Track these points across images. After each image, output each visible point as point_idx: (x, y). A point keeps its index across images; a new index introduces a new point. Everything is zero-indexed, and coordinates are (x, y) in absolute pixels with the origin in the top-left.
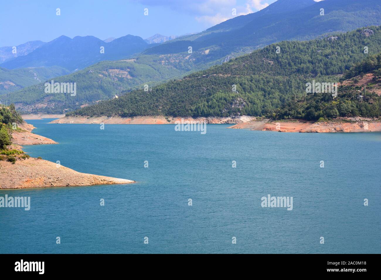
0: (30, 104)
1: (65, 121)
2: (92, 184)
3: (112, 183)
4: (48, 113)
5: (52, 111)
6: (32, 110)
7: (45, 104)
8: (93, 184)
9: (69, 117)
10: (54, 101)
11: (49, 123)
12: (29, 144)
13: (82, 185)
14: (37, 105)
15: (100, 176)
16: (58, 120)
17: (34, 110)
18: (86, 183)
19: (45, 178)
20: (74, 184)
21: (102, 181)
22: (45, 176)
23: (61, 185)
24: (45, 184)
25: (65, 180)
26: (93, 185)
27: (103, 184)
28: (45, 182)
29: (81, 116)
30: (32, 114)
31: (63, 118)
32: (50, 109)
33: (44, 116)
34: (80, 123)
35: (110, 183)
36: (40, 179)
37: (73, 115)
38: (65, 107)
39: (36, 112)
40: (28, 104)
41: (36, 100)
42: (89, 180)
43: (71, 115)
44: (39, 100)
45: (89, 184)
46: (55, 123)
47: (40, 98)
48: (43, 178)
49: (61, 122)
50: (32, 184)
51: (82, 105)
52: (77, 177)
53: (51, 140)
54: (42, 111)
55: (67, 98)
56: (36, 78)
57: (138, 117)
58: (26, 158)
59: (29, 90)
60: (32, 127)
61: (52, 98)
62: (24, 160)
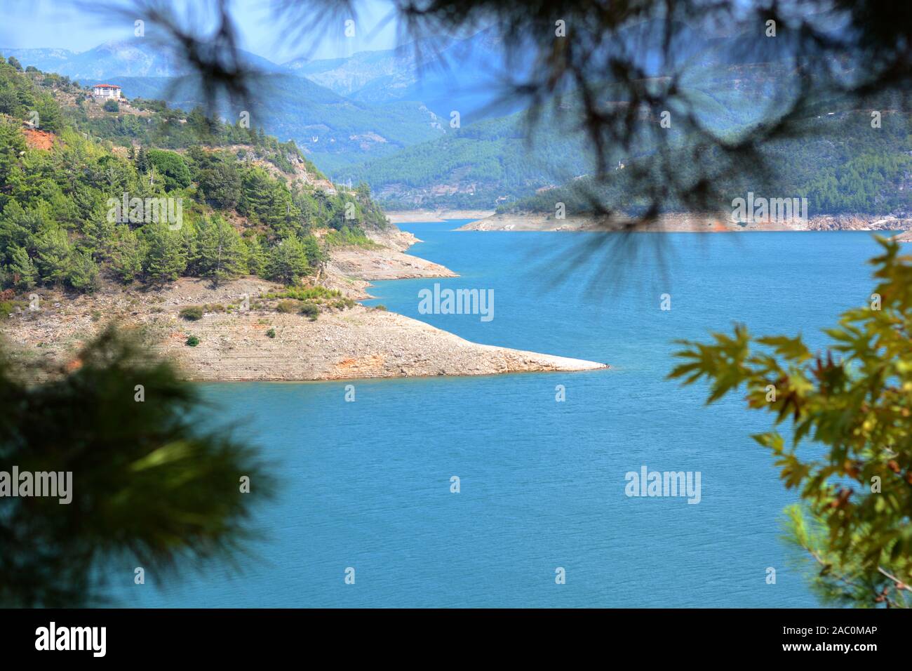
0: (418, 187)
1: (494, 226)
2: (500, 371)
3: (550, 368)
4: (461, 207)
5: (469, 202)
6: (423, 199)
7: (454, 187)
8: (503, 370)
9: (504, 215)
10: (475, 178)
11: (457, 230)
12: (389, 278)
13: (476, 372)
14: (434, 189)
15: (523, 353)
16: (479, 222)
17: (426, 201)
18: (487, 368)
19: (386, 356)
20: (457, 370)
21: (526, 363)
22: (386, 351)
23: (424, 372)
24: (388, 370)
25: (436, 361)
26: (503, 372)
27: (529, 371)
28: (386, 364)
29: (533, 212)
30: (421, 209)
31: (489, 218)
32: (465, 197)
33: (450, 213)
34: (529, 230)
35: (545, 368)
36: (374, 357)
37: (513, 210)
38: (499, 191)
39: (431, 204)
40: (413, 186)
41: (433, 176)
42: (494, 360)
43: (508, 211)
44: (439, 177)
45: (494, 372)
46: (470, 229)
47: (441, 171)
48: (381, 355)
49: (485, 226)
50: (355, 369)
51: (540, 186)
52: (466, 355)
53: (443, 267)
54: (444, 202)
55: (507, 172)
56: (435, 123)
57: (668, 214)
58: (346, 308)
59: (417, 153)
60: (411, 239)
61: (470, 171)
62: (339, 312)
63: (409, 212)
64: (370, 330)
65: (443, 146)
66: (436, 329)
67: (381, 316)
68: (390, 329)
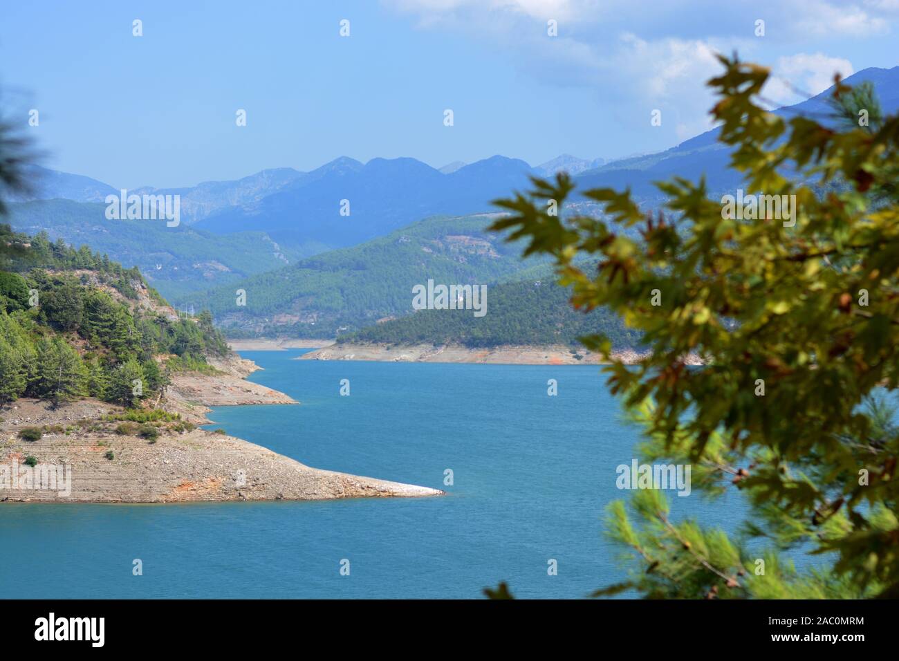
0: (260, 315)
1: (335, 355)
2: (338, 496)
3: (387, 494)
4: (302, 336)
5: (310, 331)
6: (265, 328)
7: (296, 316)
8: (341, 495)
9: (344, 345)
10: (316, 308)
11: (298, 358)
12: (229, 403)
13: (314, 497)
14: (276, 318)
15: (360, 478)
16: (319, 351)
17: (267, 329)
18: (324, 492)
19: (225, 479)
20: (295, 494)
21: (363, 489)
22: (224, 475)
23: (262, 496)
24: (225, 493)
25: (274, 486)
26: (341, 498)
27: (366, 497)
28: (224, 487)
29: (373, 342)
30: (263, 338)
31: (329, 348)
32: (306, 326)
33: (291, 343)
34: (368, 359)
35: (382, 494)
36: (213, 481)
37: (353, 340)
38: (339, 322)
39: (272, 333)
40: (255, 315)
41: (275, 306)
42: (332, 485)
43: (348, 340)
44: (281, 306)
45: (331, 496)
46: (310, 358)
47: (283, 300)
48: (220, 478)
49: (324, 356)
50: (193, 492)
51: (380, 318)
52: (303, 479)
53: (283, 394)
54: (286, 331)
55: (348, 303)
56: (278, 254)
57: (505, 347)
58: (185, 432)
59: (260, 282)
60: (252, 367)
61: (311, 301)
62: (178, 435)
63: (250, 340)
64: (209, 454)
65: (285, 276)
66: (275, 454)
67: (220, 440)
68: (229, 453)
